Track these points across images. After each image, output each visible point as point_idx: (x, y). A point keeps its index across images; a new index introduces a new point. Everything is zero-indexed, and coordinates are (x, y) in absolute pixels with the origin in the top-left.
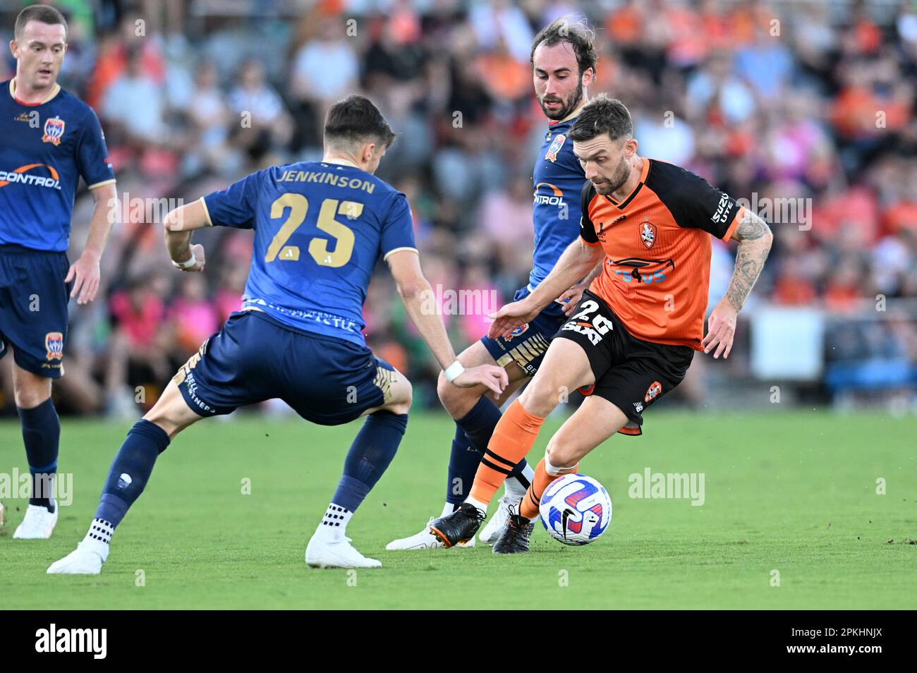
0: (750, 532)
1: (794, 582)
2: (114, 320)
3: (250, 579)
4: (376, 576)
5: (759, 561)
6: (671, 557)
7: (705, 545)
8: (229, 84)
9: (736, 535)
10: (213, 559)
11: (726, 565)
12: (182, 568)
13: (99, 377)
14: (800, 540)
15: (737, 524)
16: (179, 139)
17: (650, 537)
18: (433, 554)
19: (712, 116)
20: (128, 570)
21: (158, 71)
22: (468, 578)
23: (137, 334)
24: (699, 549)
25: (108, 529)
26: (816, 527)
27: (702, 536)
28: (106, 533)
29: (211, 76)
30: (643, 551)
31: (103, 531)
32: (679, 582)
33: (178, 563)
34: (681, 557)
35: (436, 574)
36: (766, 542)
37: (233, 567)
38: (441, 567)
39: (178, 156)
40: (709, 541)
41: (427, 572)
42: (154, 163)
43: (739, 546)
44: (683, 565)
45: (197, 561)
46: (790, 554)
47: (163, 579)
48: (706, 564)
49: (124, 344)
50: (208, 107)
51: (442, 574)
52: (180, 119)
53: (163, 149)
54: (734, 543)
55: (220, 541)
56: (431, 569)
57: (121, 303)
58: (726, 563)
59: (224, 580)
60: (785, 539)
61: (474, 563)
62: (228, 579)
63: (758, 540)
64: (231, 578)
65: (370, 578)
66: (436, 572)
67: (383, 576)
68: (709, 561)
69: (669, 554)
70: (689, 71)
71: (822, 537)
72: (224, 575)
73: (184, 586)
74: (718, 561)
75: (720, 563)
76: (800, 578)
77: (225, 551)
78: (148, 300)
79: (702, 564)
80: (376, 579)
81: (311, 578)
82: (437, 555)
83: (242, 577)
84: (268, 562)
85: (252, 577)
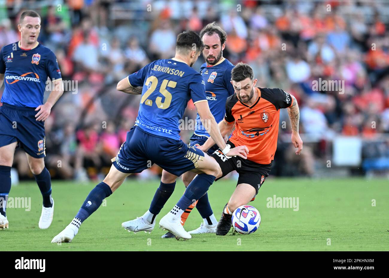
0: (332, 227)
1: (349, 247)
2: (78, 142)
3: (132, 246)
4: (183, 244)
5: (335, 238)
6: (300, 237)
7: (314, 232)
8: (125, 46)
9: (326, 228)
10: (117, 237)
11: (322, 240)
12: (105, 241)
13: (72, 164)
14: (352, 230)
15: (326, 224)
16: (104, 69)
17: (292, 229)
18: (205, 236)
19: (318, 60)
20: (83, 242)
21: (96, 41)
22: (219, 245)
23: (87, 147)
24: (311, 234)
25: (79, 222)
26: (358, 225)
27: (312, 228)
28: (78, 223)
29: (118, 44)
30: (289, 234)
31: (77, 222)
32: (303, 247)
33: (103, 239)
34: (304, 237)
35: (206, 244)
36: (338, 231)
37: (125, 241)
38: (208, 241)
39: (104, 75)
40: (315, 230)
41: (202, 243)
42: (95, 78)
43: (328, 232)
44: (305, 240)
45: (111, 238)
46: (348, 236)
47: (97, 245)
48: (314, 240)
49: (82, 151)
50: (116, 56)
51: (208, 244)
52: (105, 61)
53: (98, 73)
54: (326, 231)
55: (120, 230)
56: (204, 241)
57: (81, 135)
58: (322, 239)
59: (121, 246)
60: (346, 230)
61: (222, 239)
62: (123, 246)
63: (335, 230)
64: (124, 245)
65: (180, 245)
66: (206, 243)
67: (185, 244)
68: (315, 239)
69: (300, 236)
70: (308, 42)
71: (361, 229)
72: (122, 244)
73: (106, 248)
74: (319, 238)
75: (320, 239)
76: (352, 245)
77: (122, 234)
78: (92, 134)
79: (313, 240)
80: (182, 245)
81: (156, 245)
82: (207, 236)
83: (129, 245)
84: (139, 238)
85: (133, 245)
